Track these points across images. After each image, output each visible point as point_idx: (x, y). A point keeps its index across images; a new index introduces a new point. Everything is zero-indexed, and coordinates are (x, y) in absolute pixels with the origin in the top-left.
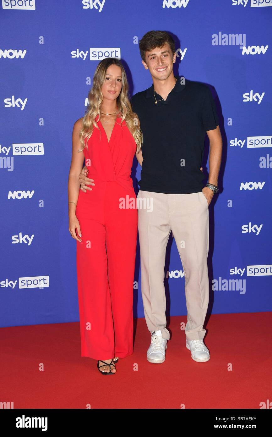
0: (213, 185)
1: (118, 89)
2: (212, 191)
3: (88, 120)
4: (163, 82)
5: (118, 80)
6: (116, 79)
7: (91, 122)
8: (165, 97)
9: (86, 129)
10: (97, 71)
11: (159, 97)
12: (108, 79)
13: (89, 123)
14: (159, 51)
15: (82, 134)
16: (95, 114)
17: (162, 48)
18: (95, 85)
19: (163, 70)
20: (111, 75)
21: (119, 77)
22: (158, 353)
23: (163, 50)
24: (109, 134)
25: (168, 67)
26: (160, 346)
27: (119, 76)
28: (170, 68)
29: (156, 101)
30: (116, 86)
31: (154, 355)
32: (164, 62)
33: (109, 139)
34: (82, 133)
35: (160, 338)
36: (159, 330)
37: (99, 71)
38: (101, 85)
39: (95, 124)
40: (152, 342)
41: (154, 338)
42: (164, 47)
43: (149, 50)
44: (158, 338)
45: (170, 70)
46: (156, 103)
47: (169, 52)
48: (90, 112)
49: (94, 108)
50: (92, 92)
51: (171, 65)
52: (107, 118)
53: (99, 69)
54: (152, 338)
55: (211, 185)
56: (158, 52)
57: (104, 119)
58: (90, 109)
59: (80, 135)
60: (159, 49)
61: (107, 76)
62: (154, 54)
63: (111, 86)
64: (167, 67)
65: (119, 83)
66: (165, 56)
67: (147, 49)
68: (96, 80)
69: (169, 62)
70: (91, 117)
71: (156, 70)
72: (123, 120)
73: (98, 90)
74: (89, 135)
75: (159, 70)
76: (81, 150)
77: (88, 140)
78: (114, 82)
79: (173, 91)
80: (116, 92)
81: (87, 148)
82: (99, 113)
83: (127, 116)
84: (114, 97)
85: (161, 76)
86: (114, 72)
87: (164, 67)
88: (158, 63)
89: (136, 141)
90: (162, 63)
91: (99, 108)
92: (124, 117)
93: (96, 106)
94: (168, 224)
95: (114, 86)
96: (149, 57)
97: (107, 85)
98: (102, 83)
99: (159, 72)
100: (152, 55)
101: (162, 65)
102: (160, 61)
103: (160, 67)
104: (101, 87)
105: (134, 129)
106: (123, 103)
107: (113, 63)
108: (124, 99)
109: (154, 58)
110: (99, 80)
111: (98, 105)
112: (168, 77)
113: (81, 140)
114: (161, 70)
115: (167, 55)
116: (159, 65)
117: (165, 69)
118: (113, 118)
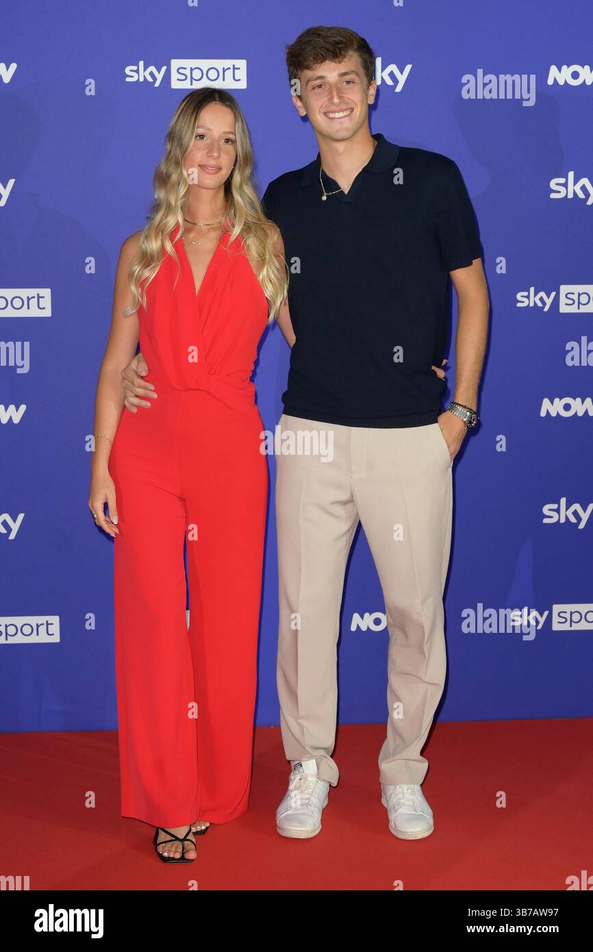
0: (465, 407)
1: (226, 161)
2: (463, 423)
3: (153, 237)
4: (341, 146)
5: (227, 141)
6: (220, 137)
7: (159, 243)
8: (345, 184)
9: (147, 259)
10: (176, 117)
11: (332, 184)
12: (202, 137)
13: (154, 245)
14: (335, 70)
15: (135, 272)
16: (171, 222)
17: (340, 62)
18: (170, 152)
19: (341, 115)
20: (209, 129)
21: (228, 133)
22: (304, 814)
23: (343, 67)
24: (199, 276)
25: (355, 111)
26: (309, 799)
27: (228, 130)
28: (361, 113)
29: (325, 194)
30: (220, 155)
31: (291, 818)
32: (345, 96)
33: (198, 284)
34: (137, 269)
35: (312, 779)
36: (312, 757)
37: (181, 117)
38: (184, 152)
39: (169, 247)
40: (291, 787)
41: (298, 777)
42: (346, 60)
43: (308, 68)
44: (306, 779)
45: (359, 117)
46: (324, 198)
47: (358, 75)
48: (158, 217)
49: (169, 209)
50: (163, 168)
51: (363, 105)
52: (200, 232)
53: (180, 115)
54: (292, 777)
55: (459, 408)
56: (330, 71)
57: (192, 235)
58: (159, 210)
59: (131, 274)
60: (333, 65)
61: (200, 131)
62: (322, 77)
63: (208, 152)
64: (352, 110)
65: (229, 147)
66: (348, 82)
67: (305, 63)
68: (174, 137)
69: (357, 97)
70: (160, 230)
71: (326, 114)
72: (233, 238)
73: (178, 164)
74: (150, 274)
75: (331, 115)
76: (131, 310)
77: (146, 286)
78: (216, 144)
79: (365, 170)
80: (220, 169)
81: (145, 305)
82: (181, 220)
83: (247, 228)
84: (214, 180)
85: (338, 131)
86: (216, 120)
87: (345, 110)
88: (331, 99)
89: (268, 291)
90: (340, 97)
91: (181, 208)
92: (237, 231)
93: (173, 202)
94: (351, 500)
95: (215, 154)
96: (307, 82)
97: (198, 152)
98: (187, 148)
99: (332, 119)
100: (316, 80)
101: (340, 103)
102: (335, 93)
103: (333, 108)
104: (183, 156)
105: (262, 262)
106: (237, 197)
107: (215, 100)
108: (241, 186)
109: (320, 86)
110: (180, 139)
111: (176, 202)
112: (355, 133)
113: (133, 288)
114: (337, 115)
115: (353, 83)
116: (332, 102)
117: (347, 112)
118: (215, 234)
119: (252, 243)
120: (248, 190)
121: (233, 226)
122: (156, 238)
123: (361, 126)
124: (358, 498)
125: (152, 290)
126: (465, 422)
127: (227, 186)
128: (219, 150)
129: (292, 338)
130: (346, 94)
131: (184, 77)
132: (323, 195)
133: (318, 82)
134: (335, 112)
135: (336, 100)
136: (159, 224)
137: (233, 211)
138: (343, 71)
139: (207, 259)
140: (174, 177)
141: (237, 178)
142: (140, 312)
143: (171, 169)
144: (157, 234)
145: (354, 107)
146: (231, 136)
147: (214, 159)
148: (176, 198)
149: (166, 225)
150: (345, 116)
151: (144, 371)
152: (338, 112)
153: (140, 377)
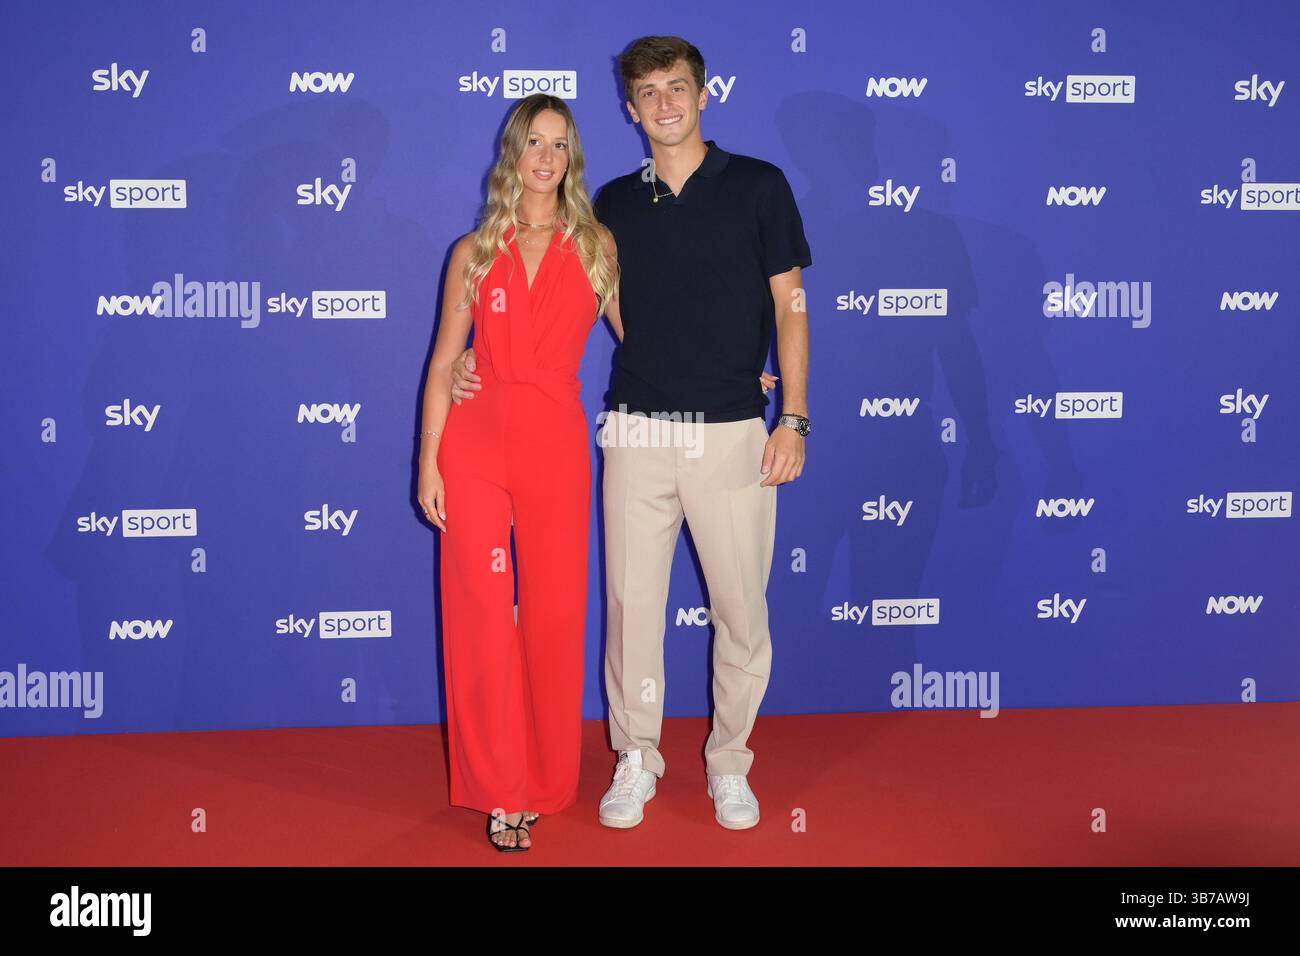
0: (795, 416)
1: (558, 165)
3: (487, 236)
4: (673, 151)
5: (558, 145)
6: (552, 143)
7: (493, 240)
8: (676, 187)
9: (481, 257)
10: (511, 123)
11: (662, 186)
12: (533, 142)
13: (488, 243)
14: (664, 78)
15: (470, 269)
16: (505, 224)
17: (668, 71)
18: (505, 156)
19: (671, 121)
20: (541, 135)
21: (560, 138)
22: (624, 804)
23: (672, 75)
24: (532, 271)
25: (684, 118)
26: (631, 789)
27: (560, 135)
28: (690, 119)
29: (657, 196)
30: (552, 161)
32: (674, 103)
33: (530, 281)
34: (472, 266)
35: (636, 770)
36: (636, 748)
37: (515, 124)
38: (518, 157)
39: (501, 244)
40: (616, 777)
41: (623, 768)
42: (673, 69)
43: (639, 76)
45: (690, 122)
46: (656, 200)
47: (687, 83)
48: (492, 219)
49: (504, 211)
50: (497, 172)
51: (691, 111)
52: (533, 232)
53: (514, 121)
54: (618, 767)
56: (659, 80)
57: (525, 235)
58: (493, 212)
59: (466, 271)
60: (662, 73)
61: (534, 137)
62: (651, 86)
63: (540, 159)
64: (682, 117)
65: (561, 152)
66: (677, 89)
67: (636, 72)
68: (509, 143)
69: (686, 105)
70: (495, 229)
71: (657, 121)
72: (565, 239)
73: (512, 168)
74: (483, 272)
75: (661, 122)
76: (465, 307)
77: (479, 282)
78: (549, 150)
79: (696, 175)
80: (553, 173)
81: (477, 301)
82: (515, 222)
83: (579, 228)
84: (548, 184)
85: (668, 136)
86: (548, 127)
87: (675, 116)
88: (660, 106)
89: (597, 286)
90: (669, 104)
91: (516, 211)
92: (569, 231)
93: (508, 205)
94: (676, 494)
95: (548, 160)
96: (639, 91)
97: (531, 158)
98: (521, 153)
99: (662, 125)
100: (646, 87)
101: (669, 109)
102: (664, 100)
103: (663, 115)
104: (517, 160)
105: (592, 259)
106: (570, 200)
107: (547, 106)
108: (573, 189)
109: (650, 94)
110: (515, 145)
111: (511, 204)
112: (686, 137)
113: (467, 283)
114: (667, 121)
115: (682, 90)
116: (662, 110)
117: (677, 119)
118: (548, 234)
119: (582, 242)
120: (581, 193)
121: (566, 226)
122: (490, 237)
123: (691, 131)
124: (683, 493)
125: (484, 286)
127: (561, 188)
128: (552, 155)
129: (621, 333)
130: (674, 101)
131: (516, 88)
132: (654, 197)
133: (648, 90)
134: (665, 118)
135: (665, 107)
136: (492, 226)
137: (564, 212)
138: (672, 79)
139: (541, 256)
140: (509, 181)
141: (569, 181)
142: (474, 308)
143: (506, 174)
144: (491, 232)
145: (683, 114)
146: (564, 142)
147: (547, 163)
148: (511, 200)
149: (499, 225)
150: (674, 123)
151: (472, 365)
152: (668, 119)
153: (468, 370)
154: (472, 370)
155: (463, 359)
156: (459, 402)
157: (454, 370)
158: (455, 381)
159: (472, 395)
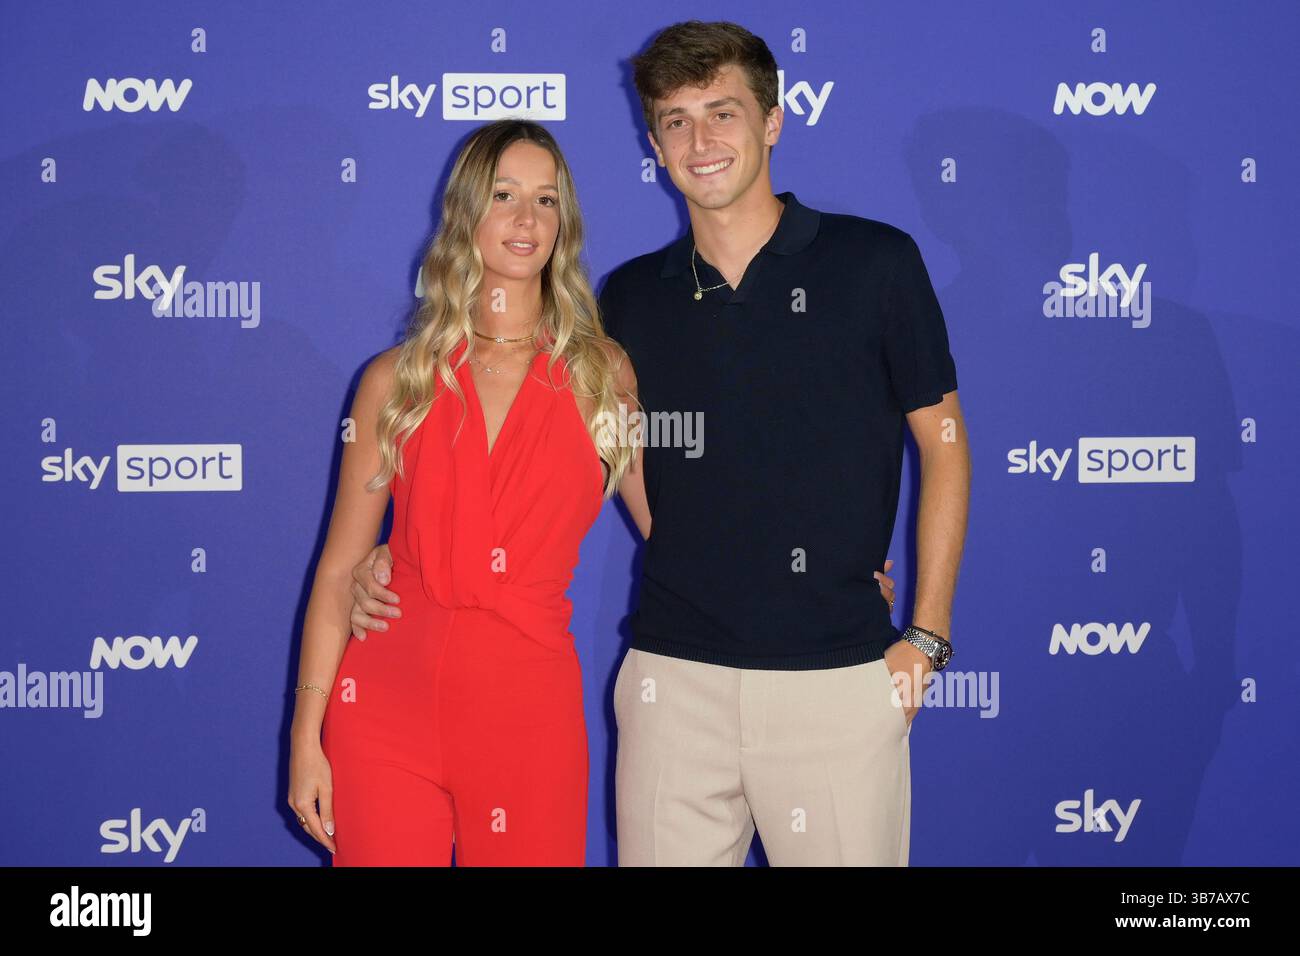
0: (931, 634)
1: (543, 232)
2: (927, 660)
3: (420, 361)
4: (724, 217)
5: (544, 200)
6: (533, 196)
7: (430, 369)
8: (733, 272)
9: (407, 396)
10: (460, 168)
11: (711, 275)
12: (503, 196)
13: (421, 374)
14: (697, 98)
15: (389, 417)
16: (452, 336)
17: (707, 86)
19: (713, 168)
20: (514, 183)
21: (545, 188)
23: (714, 92)
24: (495, 424)
25: (736, 163)
27: (545, 183)
28: (746, 164)
29: (700, 289)
30: (534, 225)
32: (715, 138)
33: (492, 437)
34: (393, 414)
37: (467, 172)
38: (476, 222)
39: (447, 375)
42: (716, 81)
43: (663, 94)
45: (744, 171)
46: (698, 296)
47: (739, 103)
48: (428, 332)
49: (449, 315)
51: (748, 150)
52: (499, 352)
53: (466, 163)
55: (923, 635)
56: (692, 101)
57: (486, 357)
59: (383, 422)
60: (695, 91)
61: (501, 186)
62: (679, 110)
63: (515, 220)
64: (732, 160)
65: (546, 211)
66: (723, 116)
67: (659, 88)
68: (457, 200)
69: (736, 137)
70: (434, 349)
71: (690, 168)
72: (551, 364)
73: (465, 241)
74: (412, 423)
75: (697, 170)
76: (378, 483)
77: (405, 440)
78: (528, 207)
79: (764, 253)
80: (535, 245)
81: (401, 472)
82: (469, 333)
83: (574, 346)
84: (525, 266)
85: (707, 195)
86: (526, 169)
87: (718, 162)
88: (693, 146)
90: (706, 142)
91: (470, 313)
92: (560, 349)
93: (455, 301)
94: (740, 793)
95: (528, 223)
96: (660, 117)
97: (499, 224)
98: (480, 214)
99: (698, 176)
100: (671, 113)
101: (709, 150)
102: (698, 137)
103: (701, 160)
104: (473, 227)
105: (596, 400)
107: (523, 137)
108: (566, 273)
109: (678, 123)
111: (461, 302)
112: (741, 193)
113: (384, 445)
114: (705, 170)
115: (732, 116)
116: (695, 152)
117: (722, 165)
118: (523, 358)
119: (580, 370)
120: (578, 279)
121: (554, 342)
123: (750, 182)
124: (753, 790)
125: (413, 449)
126: (930, 658)
127: (546, 275)
130: (718, 135)
132: (695, 291)
133: (674, 117)
134: (702, 165)
135: (701, 147)
136: (429, 343)
137: (551, 320)
138: (714, 100)
139: (510, 395)
140: (459, 262)
141: (561, 260)
142: (393, 484)
143: (454, 251)
144: (427, 356)
145: (734, 156)
146: (552, 194)
147: (526, 229)
148: (461, 295)
149: (442, 342)
150: (717, 172)
151: (384, 576)
152: (707, 165)
153: (378, 582)
154: (385, 581)
155: (371, 562)
156: (362, 636)
157: (355, 580)
158: (357, 599)
159: (384, 625)
